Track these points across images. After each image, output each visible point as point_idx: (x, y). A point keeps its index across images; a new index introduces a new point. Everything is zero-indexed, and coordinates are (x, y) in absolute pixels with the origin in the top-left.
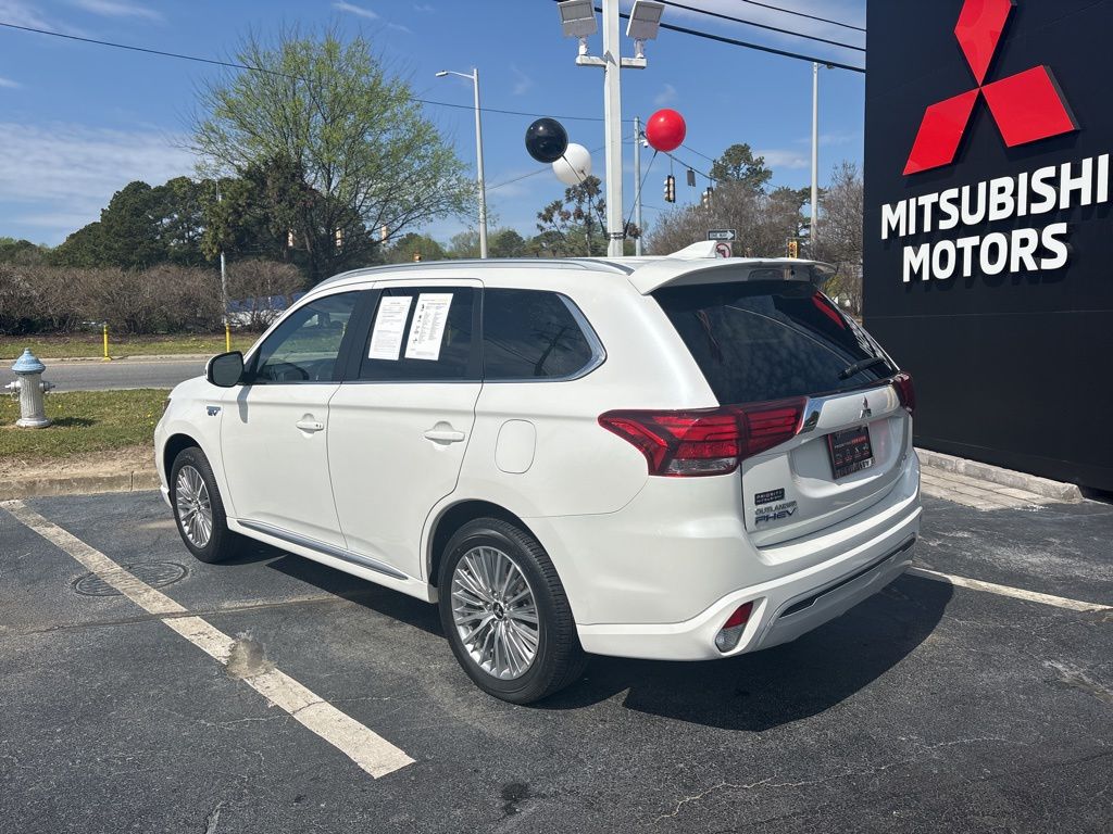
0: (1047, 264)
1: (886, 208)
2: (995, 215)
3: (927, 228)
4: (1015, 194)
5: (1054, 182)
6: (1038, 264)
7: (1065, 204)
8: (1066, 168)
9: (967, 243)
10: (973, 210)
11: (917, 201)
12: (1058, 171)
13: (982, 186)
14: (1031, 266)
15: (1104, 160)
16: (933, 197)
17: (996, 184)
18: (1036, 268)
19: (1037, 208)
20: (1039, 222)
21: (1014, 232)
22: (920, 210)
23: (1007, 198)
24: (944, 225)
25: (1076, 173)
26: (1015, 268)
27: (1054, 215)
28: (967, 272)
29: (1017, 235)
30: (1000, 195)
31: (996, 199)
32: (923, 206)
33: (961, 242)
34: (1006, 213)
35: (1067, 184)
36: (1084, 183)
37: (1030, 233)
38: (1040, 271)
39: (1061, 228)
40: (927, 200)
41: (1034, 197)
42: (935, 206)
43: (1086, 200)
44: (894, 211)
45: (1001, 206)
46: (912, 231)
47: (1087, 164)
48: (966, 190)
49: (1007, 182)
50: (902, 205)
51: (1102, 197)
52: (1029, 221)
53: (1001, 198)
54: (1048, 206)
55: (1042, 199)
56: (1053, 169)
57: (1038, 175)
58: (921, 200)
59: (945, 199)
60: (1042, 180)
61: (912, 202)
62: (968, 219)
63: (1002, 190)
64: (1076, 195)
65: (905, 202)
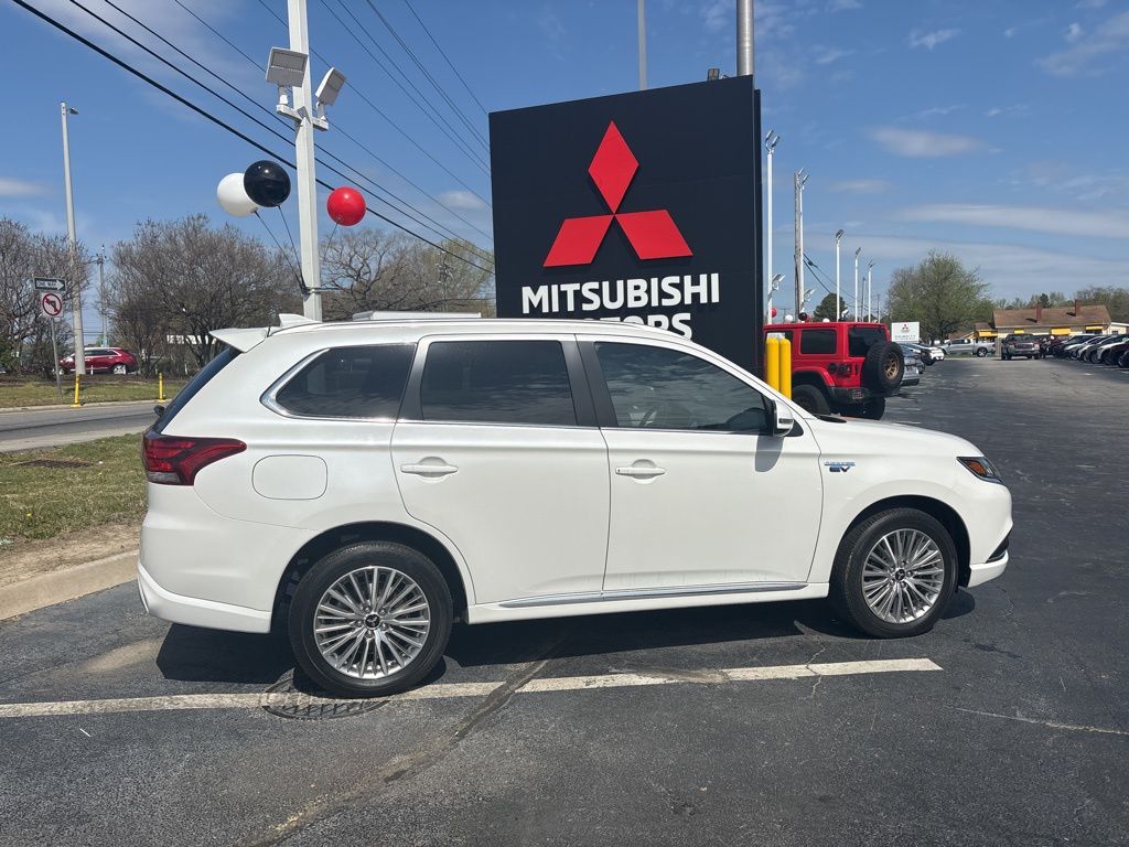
1: (527, 292)
2: (632, 304)
3: (571, 308)
4: (648, 291)
5: (680, 287)
7: (688, 301)
8: (688, 279)
10: (613, 298)
11: (559, 288)
12: (682, 280)
13: (620, 284)
15: (715, 277)
16: (576, 286)
17: (631, 283)
19: (666, 302)
20: (670, 312)
21: (649, 317)
22: (563, 295)
23: (642, 293)
24: (586, 307)
25: (696, 282)
27: (681, 308)
29: (652, 318)
30: (636, 291)
31: (632, 293)
32: (566, 292)
34: (643, 303)
35: (689, 289)
36: (702, 289)
37: (663, 318)
39: (687, 316)
40: (570, 288)
41: (663, 295)
42: (578, 294)
43: (704, 300)
44: (535, 292)
45: (638, 299)
46: (556, 308)
47: (703, 278)
48: (606, 285)
49: (642, 283)
50: (543, 290)
51: (715, 299)
52: (661, 310)
53: (637, 293)
54: (675, 301)
55: (671, 297)
56: (678, 278)
57: (667, 281)
58: (564, 287)
59: (586, 289)
60: (670, 285)
61: (555, 288)
62: (609, 305)
63: (637, 288)
64: (696, 296)
65: (547, 287)
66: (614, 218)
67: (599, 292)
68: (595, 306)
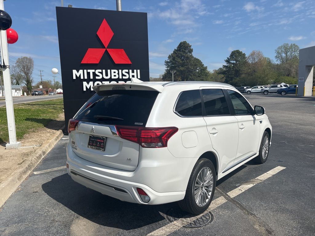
1: (75, 72)
2: (113, 77)
3: (92, 77)
4: (118, 74)
5: (128, 73)
8: (131, 71)
9: (106, 83)
10: (107, 75)
11: (87, 71)
12: (129, 71)
13: (109, 71)
15: (139, 71)
16: (94, 71)
17: (113, 71)
19: (124, 77)
20: (125, 80)
21: (119, 82)
22: (88, 74)
23: (116, 74)
24: (97, 78)
25: (133, 72)
27: (129, 79)
31: (113, 74)
32: (90, 72)
33: (103, 82)
34: (117, 77)
35: (131, 74)
36: (135, 74)
41: (123, 75)
42: (94, 73)
43: (136, 77)
44: (78, 72)
45: (115, 76)
46: (86, 78)
47: (135, 71)
48: (104, 71)
49: (116, 71)
51: (139, 77)
52: (123, 80)
54: (127, 77)
57: (124, 71)
58: (89, 71)
59: (97, 72)
61: (85, 71)
62: (105, 77)
64: (133, 76)
65: (82, 70)
66: (106, 49)
67: (102, 73)
68: (100, 77)
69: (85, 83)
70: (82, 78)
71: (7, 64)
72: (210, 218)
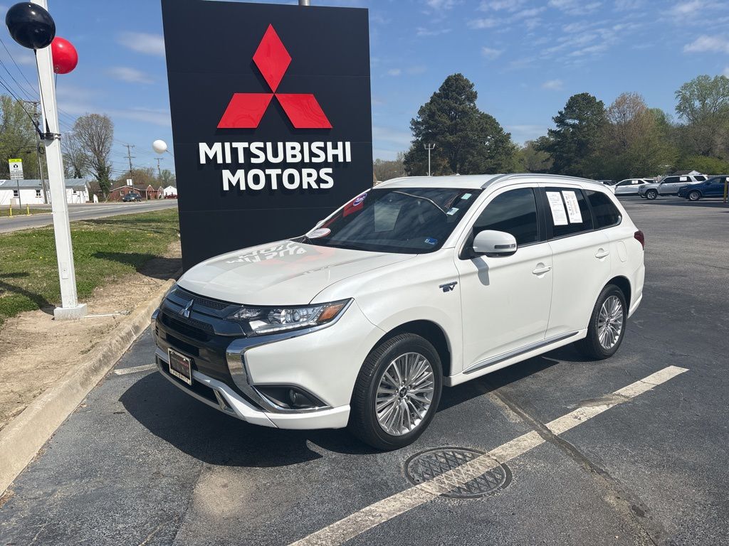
0: (323, 186)
1: (203, 147)
2: (290, 160)
3: (241, 160)
4: (302, 151)
5: (324, 149)
6: (319, 186)
7: (330, 160)
8: (329, 144)
9: (274, 173)
10: (275, 155)
11: (231, 145)
12: (326, 145)
13: (280, 145)
14: (315, 186)
15: (348, 144)
16: (246, 145)
17: (289, 145)
18: (317, 187)
19: (315, 160)
20: (318, 167)
21: (303, 170)
22: (234, 152)
23: (297, 152)
24: (254, 160)
25: (335, 147)
26: (305, 186)
27: (325, 164)
28: (274, 186)
29: (305, 171)
30: (292, 150)
31: (289, 152)
32: (237, 148)
33: (268, 171)
34: (298, 159)
35: (331, 152)
36: (339, 152)
37: (313, 171)
38: (320, 189)
39: (330, 170)
40: (240, 146)
41: (312, 154)
42: (247, 151)
43: (341, 159)
44: (211, 147)
45: (294, 156)
46: (229, 160)
47: (340, 144)
48: (269, 145)
49: (297, 145)
50: (217, 146)
51: (349, 159)
52: (311, 165)
53: (294, 152)
54: (321, 159)
55: (318, 156)
56: (323, 143)
57: (315, 145)
58: (235, 145)
59: (254, 147)
60: (317, 148)
61: (227, 145)
62: (272, 160)
63: (293, 148)
64: (335, 157)
65: (220, 144)
66: (274, 96)
67: (264, 150)
68: (261, 160)
69: (226, 174)
70: (220, 161)
71: (54, 129)
72: (503, 477)
